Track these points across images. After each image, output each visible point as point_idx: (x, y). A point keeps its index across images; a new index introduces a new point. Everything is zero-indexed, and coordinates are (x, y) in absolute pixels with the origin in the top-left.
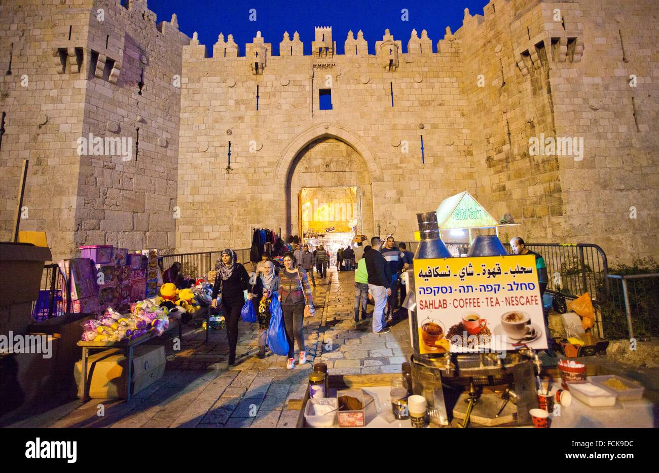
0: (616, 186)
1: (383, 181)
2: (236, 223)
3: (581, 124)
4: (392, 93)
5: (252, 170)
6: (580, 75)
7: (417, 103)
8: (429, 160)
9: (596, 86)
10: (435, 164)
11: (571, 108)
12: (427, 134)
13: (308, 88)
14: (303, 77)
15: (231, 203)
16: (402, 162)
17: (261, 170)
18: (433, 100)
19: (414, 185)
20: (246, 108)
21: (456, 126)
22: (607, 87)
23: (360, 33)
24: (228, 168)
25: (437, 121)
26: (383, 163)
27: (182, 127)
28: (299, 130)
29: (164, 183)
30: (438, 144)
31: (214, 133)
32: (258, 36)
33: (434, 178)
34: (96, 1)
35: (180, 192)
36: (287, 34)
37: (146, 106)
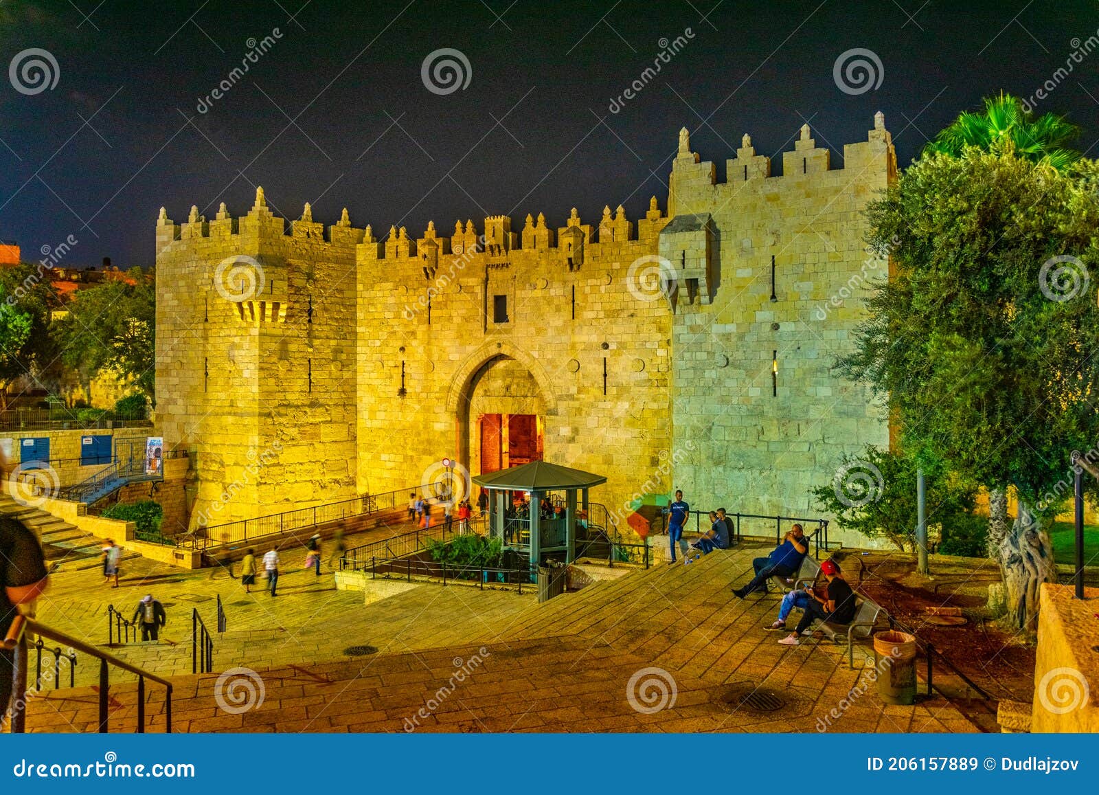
0: (732, 463)
1: (557, 415)
2: (410, 453)
3: (702, 385)
4: (573, 301)
5: (424, 395)
6: (709, 323)
7: (602, 314)
8: (612, 391)
9: (727, 337)
10: (618, 397)
11: (689, 365)
12: (611, 356)
13: (480, 297)
14: (474, 282)
15: (405, 432)
16: (579, 392)
17: (433, 395)
18: (622, 310)
19: (591, 422)
20: (418, 321)
21: (648, 345)
22: (741, 337)
23: (541, 217)
24: (402, 392)
25: (626, 338)
26: (558, 392)
27: (359, 343)
28: (470, 349)
29: (341, 409)
30: (625, 369)
31: (388, 351)
32: (430, 228)
33: (616, 415)
34: (261, 245)
35: (359, 416)
36: (459, 225)
37: (317, 333)
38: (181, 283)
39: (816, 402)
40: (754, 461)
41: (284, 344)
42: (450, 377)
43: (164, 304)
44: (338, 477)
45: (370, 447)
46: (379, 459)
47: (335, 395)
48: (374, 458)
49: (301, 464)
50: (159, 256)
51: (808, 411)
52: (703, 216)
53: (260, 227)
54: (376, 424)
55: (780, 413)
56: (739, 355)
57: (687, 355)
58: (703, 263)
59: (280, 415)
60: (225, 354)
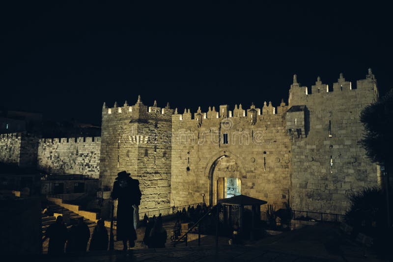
1: (246, 178)
2: (190, 191)
3: (303, 168)
5: (196, 170)
6: (306, 145)
8: (267, 169)
9: (313, 150)
10: (270, 172)
12: (267, 157)
15: (189, 184)
16: (255, 169)
17: (200, 170)
18: (272, 139)
19: (260, 181)
21: (281, 153)
22: (318, 150)
23: (240, 106)
24: (188, 169)
25: (273, 150)
26: (247, 170)
27: (172, 150)
28: (214, 153)
29: (165, 174)
30: (272, 161)
31: (183, 153)
32: (199, 109)
33: (269, 178)
34: (139, 115)
35: (172, 177)
36: (210, 108)
37: (157, 147)
38: (111, 129)
39: (348, 175)
40: (324, 197)
41: (146, 151)
42: (206, 164)
43: (104, 136)
44: (164, 200)
45: (176, 189)
46: (179, 193)
47: (163, 169)
48: (177, 193)
49: (151, 194)
50: (103, 119)
51: (344, 179)
52: (302, 106)
53: (139, 109)
54: (178, 180)
55: (334, 179)
56: (317, 157)
57: (297, 157)
58: (303, 123)
59: (144, 176)
60: (126, 154)
